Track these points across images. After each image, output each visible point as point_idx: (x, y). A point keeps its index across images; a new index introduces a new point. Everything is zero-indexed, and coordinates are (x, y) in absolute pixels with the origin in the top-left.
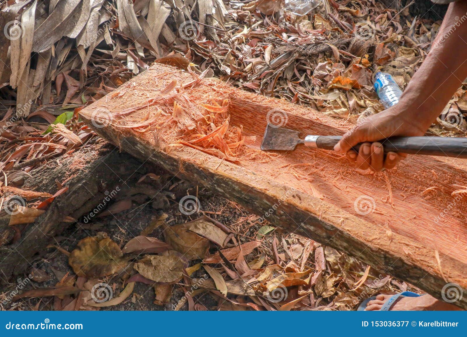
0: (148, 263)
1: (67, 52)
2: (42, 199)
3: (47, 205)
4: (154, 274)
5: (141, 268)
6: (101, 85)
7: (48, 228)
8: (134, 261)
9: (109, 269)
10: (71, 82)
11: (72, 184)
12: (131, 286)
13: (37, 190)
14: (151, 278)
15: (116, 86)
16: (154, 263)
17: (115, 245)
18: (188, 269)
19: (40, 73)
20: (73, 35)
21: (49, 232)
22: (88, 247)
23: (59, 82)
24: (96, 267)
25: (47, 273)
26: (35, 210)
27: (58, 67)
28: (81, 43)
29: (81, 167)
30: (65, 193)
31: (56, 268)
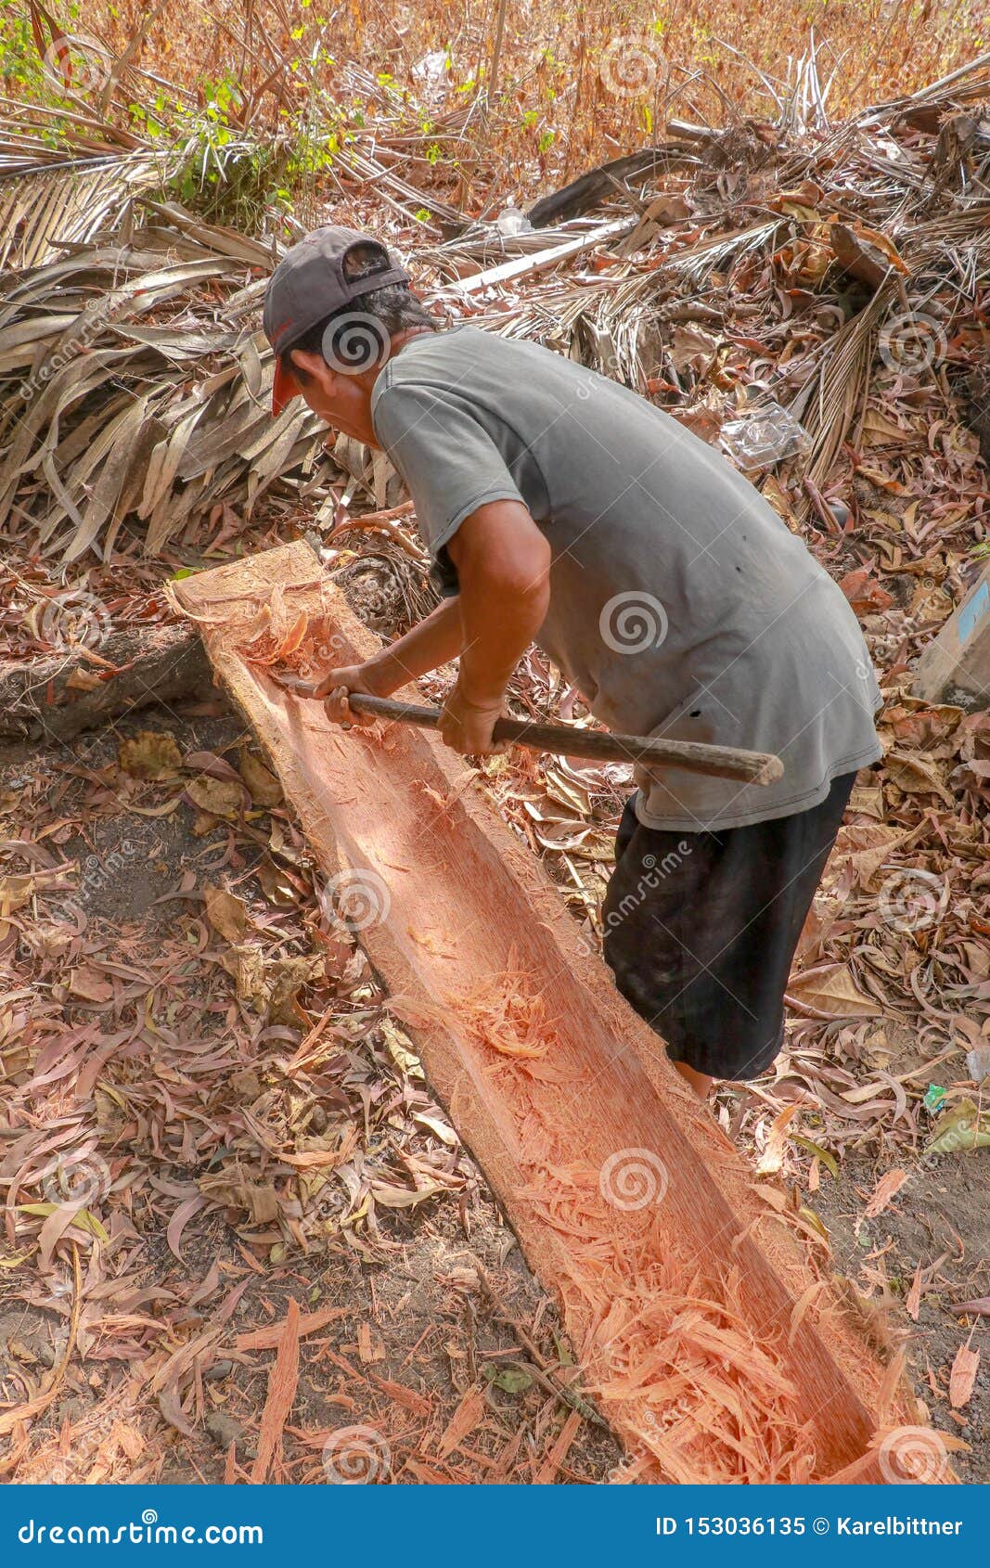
0: (202, 784)
1: (235, 475)
2: (107, 669)
3: (109, 677)
4: (202, 799)
5: (191, 787)
6: (269, 533)
7: (103, 704)
8: (188, 776)
9: (156, 774)
10: (230, 518)
11: (141, 663)
12: (175, 803)
13: (106, 658)
14: (197, 800)
15: (291, 539)
16: (209, 786)
17: (176, 751)
18: (247, 812)
19: (186, 502)
20: (248, 455)
21: (105, 708)
22: (147, 742)
23: (214, 516)
24: (144, 766)
25: (94, 755)
26: (96, 678)
27: (215, 497)
28: (256, 468)
29: (160, 645)
30: (130, 670)
31: (105, 753)
